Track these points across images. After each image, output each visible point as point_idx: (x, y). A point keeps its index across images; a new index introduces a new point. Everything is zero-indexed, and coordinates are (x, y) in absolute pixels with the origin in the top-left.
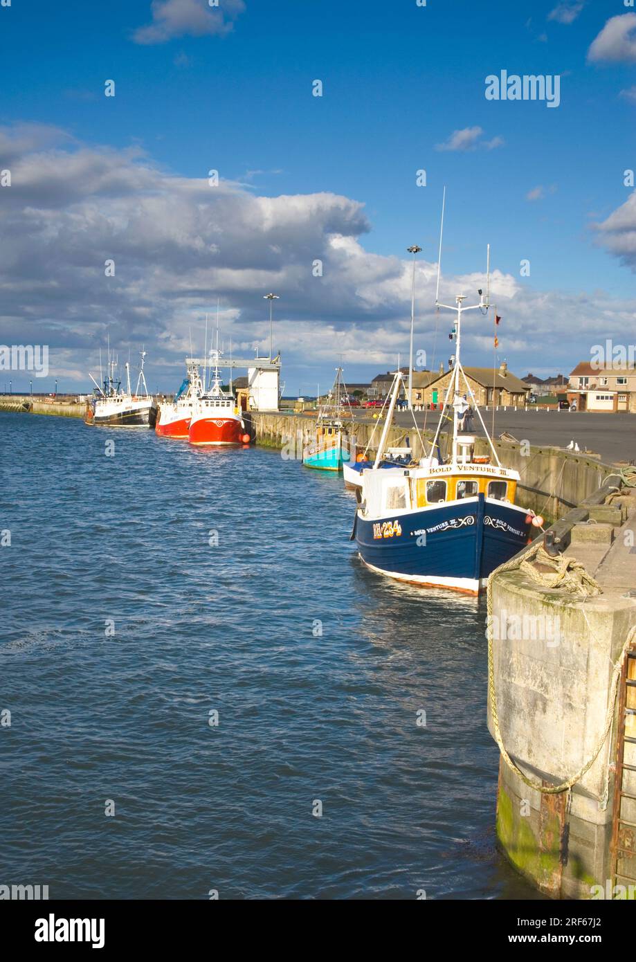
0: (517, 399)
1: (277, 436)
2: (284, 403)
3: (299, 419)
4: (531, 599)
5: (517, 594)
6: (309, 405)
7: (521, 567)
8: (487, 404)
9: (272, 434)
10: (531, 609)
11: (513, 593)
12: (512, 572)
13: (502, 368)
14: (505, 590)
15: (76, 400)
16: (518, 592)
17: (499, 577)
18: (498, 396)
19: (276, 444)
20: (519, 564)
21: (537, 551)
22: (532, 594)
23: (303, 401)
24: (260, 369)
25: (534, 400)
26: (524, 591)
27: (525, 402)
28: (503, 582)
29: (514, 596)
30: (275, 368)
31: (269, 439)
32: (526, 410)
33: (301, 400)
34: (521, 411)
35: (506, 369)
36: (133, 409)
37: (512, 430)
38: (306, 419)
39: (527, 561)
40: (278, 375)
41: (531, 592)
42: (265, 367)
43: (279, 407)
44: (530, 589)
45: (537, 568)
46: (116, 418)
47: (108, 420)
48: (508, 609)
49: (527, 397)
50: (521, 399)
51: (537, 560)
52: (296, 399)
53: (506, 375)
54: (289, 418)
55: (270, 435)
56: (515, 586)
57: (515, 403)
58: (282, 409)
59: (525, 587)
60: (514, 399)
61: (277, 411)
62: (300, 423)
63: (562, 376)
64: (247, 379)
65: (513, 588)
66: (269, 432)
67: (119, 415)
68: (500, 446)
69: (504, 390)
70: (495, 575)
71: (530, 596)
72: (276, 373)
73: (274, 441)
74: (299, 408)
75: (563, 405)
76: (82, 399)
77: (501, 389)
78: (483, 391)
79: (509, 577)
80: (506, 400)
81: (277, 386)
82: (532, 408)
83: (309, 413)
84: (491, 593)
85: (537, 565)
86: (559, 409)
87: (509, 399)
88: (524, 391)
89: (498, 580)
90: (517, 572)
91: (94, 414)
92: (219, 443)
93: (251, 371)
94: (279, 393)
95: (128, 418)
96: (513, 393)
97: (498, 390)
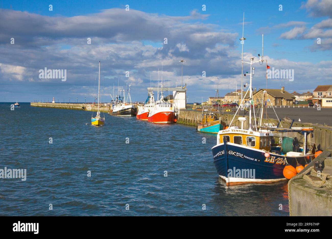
0: (289, 102)
1: (185, 120)
2: (188, 105)
3: (195, 112)
4: (310, 193)
5: (303, 190)
6: (198, 106)
7: (304, 178)
8: (276, 105)
9: (183, 119)
10: (310, 197)
11: (301, 190)
12: (299, 180)
13: (282, 89)
14: (297, 188)
15: (103, 105)
16: (304, 189)
17: (293, 182)
18: (281, 101)
19: (185, 123)
20: (303, 176)
21: (311, 170)
22: (310, 190)
23: (196, 105)
24: (178, 91)
25: (297, 103)
26: (306, 189)
27: (293, 104)
28: (296, 184)
29: (302, 191)
30: (184, 91)
31: (182, 121)
32: (294, 107)
33: (195, 104)
34: (291, 108)
35: (284, 89)
36: (125, 108)
37: (288, 116)
38: (198, 112)
39: (306, 175)
40: (186, 94)
41: (310, 189)
42: (180, 90)
43: (186, 107)
44: (310, 188)
45: (311, 178)
46: (119, 112)
47: (116, 113)
48: (299, 197)
49: (294, 101)
50: (291, 102)
51: (311, 175)
52: (193, 104)
53: (284, 92)
54: (190, 112)
55: (182, 119)
56: (302, 186)
57: (288, 104)
58: (187, 108)
59: (307, 187)
60: (288, 103)
61: (185, 109)
62: (195, 114)
63: (309, 92)
64: (173, 95)
65: (301, 187)
66: (182, 118)
67: (120, 111)
68: (284, 123)
69: (283, 99)
70: (291, 181)
71: (310, 191)
72: (184, 93)
73: (184, 122)
74: (194, 108)
75: (311, 104)
76: (105, 105)
77: (282, 98)
78: (274, 99)
79: (298, 182)
80: (284, 103)
81: (185, 99)
82: (296, 106)
83: (198, 110)
84: (290, 189)
85: (311, 177)
86: (309, 107)
87: (286, 102)
88: (292, 99)
89: (293, 184)
90: (302, 180)
91: (112, 111)
92: (166, 122)
93: (174, 92)
94: (186, 101)
95: (123, 112)
96: (287, 100)
97: (281, 99)
